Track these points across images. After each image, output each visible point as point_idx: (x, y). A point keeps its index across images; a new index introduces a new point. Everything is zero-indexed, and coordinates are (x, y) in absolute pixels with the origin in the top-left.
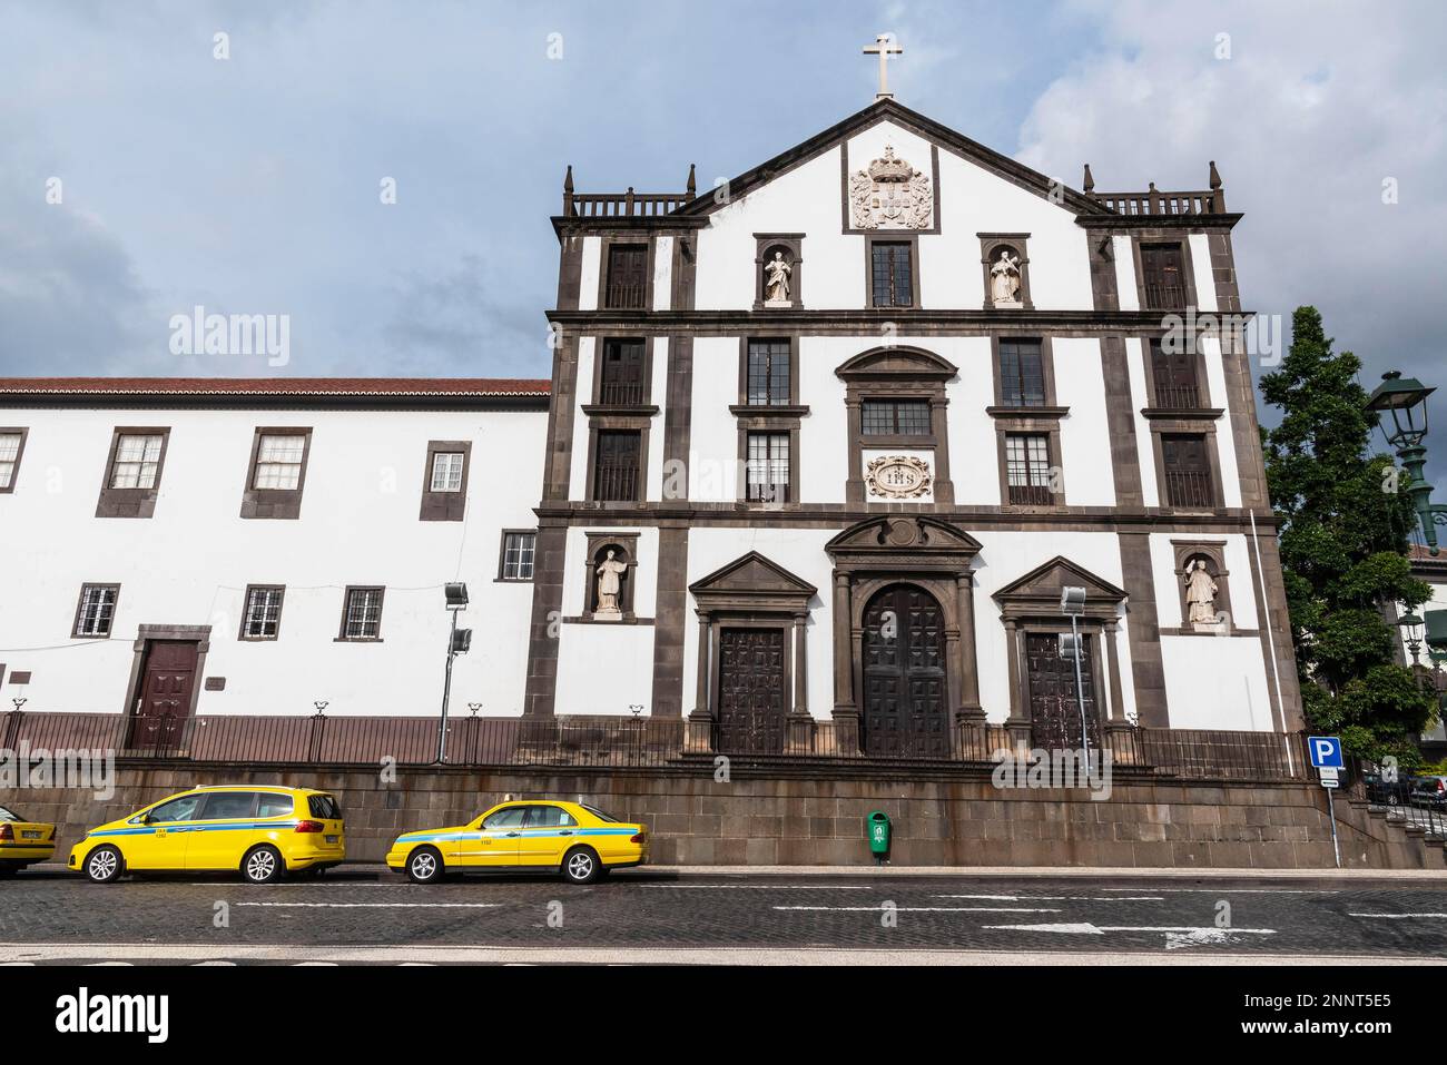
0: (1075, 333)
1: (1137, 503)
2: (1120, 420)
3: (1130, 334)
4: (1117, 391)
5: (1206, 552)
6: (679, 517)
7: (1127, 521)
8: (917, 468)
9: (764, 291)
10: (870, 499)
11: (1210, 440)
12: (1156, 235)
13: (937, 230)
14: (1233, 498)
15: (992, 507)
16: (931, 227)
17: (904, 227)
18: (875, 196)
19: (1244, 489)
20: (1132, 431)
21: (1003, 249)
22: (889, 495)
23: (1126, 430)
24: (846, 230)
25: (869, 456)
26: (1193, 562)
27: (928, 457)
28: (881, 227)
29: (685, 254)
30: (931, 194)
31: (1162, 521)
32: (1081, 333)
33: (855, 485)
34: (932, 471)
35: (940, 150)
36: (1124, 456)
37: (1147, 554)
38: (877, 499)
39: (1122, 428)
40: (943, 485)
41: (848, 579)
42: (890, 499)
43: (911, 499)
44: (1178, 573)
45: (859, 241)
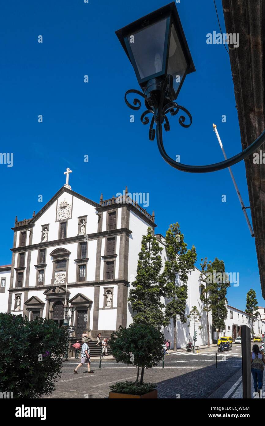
0: (93, 239)
1: (99, 279)
2: (98, 260)
3: (103, 237)
4: (99, 252)
5: (110, 290)
6: (27, 289)
7: (96, 284)
8: (63, 275)
9: (43, 238)
10: (55, 283)
11: (114, 262)
12: (111, 211)
13: (71, 218)
14: (117, 277)
15: (74, 283)
16: (70, 217)
17: (65, 218)
18: (61, 212)
19: (119, 273)
20: (100, 262)
21: (82, 220)
22: (58, 282)
23: (99, 262)
24: (56, 221)
25: (56, 274)
26: (107, 292)
27: (65, 273)
28: (62, 219)
29: (31, 233)
30: (71, 209)
31: (103, 283)
32: (94, 239)
33: (53, 281)
34: (65, 275)
35: (74, 197)
36: (98, 268)
37: (99, 291)
38: (56, 283)
39: (98, 262)
40: (66, 279)
41: (49, 300)
42: (58, 283)
43: (61, 282)
44: (104, 295)
45: (58, 223)
